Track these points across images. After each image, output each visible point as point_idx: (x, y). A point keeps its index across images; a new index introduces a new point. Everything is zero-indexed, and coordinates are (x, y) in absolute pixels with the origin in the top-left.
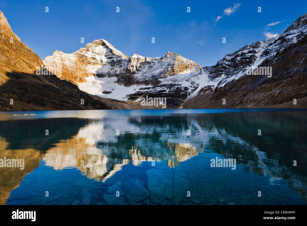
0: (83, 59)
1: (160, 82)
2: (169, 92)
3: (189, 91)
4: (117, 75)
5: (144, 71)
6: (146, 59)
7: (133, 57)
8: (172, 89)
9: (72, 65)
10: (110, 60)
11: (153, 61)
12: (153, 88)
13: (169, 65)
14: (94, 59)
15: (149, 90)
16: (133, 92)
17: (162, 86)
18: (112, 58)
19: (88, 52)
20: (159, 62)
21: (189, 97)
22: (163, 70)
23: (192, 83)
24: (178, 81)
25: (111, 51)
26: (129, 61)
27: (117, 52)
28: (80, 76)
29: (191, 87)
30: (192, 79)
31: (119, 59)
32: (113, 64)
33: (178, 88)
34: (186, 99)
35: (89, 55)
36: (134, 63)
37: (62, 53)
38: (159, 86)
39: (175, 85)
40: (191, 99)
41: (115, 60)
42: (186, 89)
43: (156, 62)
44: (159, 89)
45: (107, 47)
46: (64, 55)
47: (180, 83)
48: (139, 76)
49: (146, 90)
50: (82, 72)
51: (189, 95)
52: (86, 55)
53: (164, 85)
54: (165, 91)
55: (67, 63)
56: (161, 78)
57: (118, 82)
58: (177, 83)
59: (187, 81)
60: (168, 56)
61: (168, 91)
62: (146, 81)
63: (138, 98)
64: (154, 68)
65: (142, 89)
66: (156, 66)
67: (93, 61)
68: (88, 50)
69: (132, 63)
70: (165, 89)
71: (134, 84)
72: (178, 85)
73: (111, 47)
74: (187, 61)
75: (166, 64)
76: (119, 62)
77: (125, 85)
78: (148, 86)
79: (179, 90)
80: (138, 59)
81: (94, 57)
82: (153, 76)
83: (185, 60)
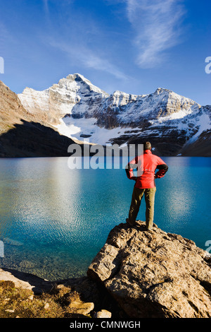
0: (56, 98)
1: (150, 124)
2: (163, 136)
3: (188, 134)
4: (96, 116)
5: (130, 111)
6: (130, 96)
7: (115, 94)
8: (167, 132)
9: (44, 104)
10: (87, 98)
11: (140, 99)
12: (142, 131)
13: (161, 104)
14: (69, 96)
15: (136, 134)
16: (118, 136)
17: (153, 129)
18: (89, 95)
19: (62, 89)
20: (147, 100)
21: (187, 142)
22: (153, 109)
23: (191, 125)
24: (173, 123)
25: (88, 88)
26: (111, 99)
27: (95, 88)
28: (54, 117)
29: (190, 130)
30: (190, 120)
31: (98, 96)
32: (91, 102)
33: (173, 131)
34: (185, 145)
35: (63, 92)
36: (116, 102)
37: (32, 90)
38: (149, 129)
39: (170, 128)
40: (190, 145)
41: (94, 98)
42: (184, 132)
43: (143, 100)
44: (149, 132)
45: (84, 83)
46: (35, 93)
47: (176, 125)
48: (123, 116)
49: (133, 133)
50: (56, 113)
51: (188, 139)
52: (59, 92)
53: (156, 128)
54: (157, 134)
55: (39, 101)
56: (152, 119)
57: (98, 123)
58: (171, 125)
59: (184, 122)
60: (158, 93)
61: (161, 134)
62: (132, 123)
63: (123, 143)
64: (141, 107)
65: (128, 132)
66: (144, 104)
67: (67, 99)
68: (61, 87)
69: (114, 101)
70: (158, 132)
71: (118, 126)
72: (173, 128)
73: (89, 83)
74: (182, 99)
75: (157, 103)
76: (99, 100)
77: (107, 127)
78: (134, 129)
79: (175, 133)
80: (121, 97)
81: (68, 94)
82: (141, 117)
83: (179, 97)
